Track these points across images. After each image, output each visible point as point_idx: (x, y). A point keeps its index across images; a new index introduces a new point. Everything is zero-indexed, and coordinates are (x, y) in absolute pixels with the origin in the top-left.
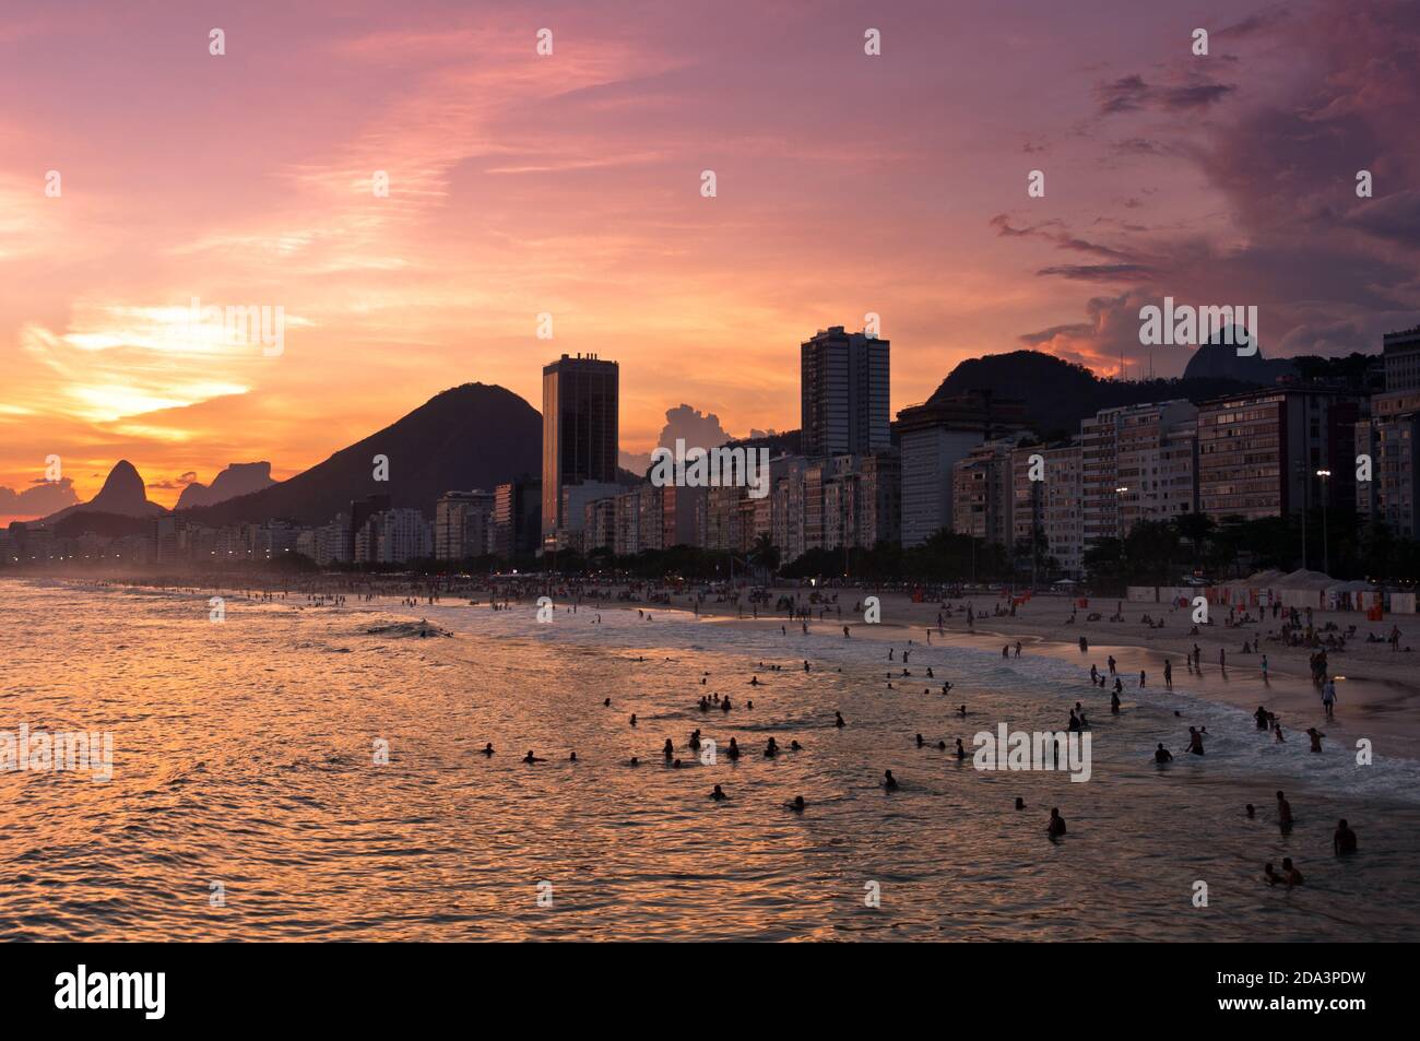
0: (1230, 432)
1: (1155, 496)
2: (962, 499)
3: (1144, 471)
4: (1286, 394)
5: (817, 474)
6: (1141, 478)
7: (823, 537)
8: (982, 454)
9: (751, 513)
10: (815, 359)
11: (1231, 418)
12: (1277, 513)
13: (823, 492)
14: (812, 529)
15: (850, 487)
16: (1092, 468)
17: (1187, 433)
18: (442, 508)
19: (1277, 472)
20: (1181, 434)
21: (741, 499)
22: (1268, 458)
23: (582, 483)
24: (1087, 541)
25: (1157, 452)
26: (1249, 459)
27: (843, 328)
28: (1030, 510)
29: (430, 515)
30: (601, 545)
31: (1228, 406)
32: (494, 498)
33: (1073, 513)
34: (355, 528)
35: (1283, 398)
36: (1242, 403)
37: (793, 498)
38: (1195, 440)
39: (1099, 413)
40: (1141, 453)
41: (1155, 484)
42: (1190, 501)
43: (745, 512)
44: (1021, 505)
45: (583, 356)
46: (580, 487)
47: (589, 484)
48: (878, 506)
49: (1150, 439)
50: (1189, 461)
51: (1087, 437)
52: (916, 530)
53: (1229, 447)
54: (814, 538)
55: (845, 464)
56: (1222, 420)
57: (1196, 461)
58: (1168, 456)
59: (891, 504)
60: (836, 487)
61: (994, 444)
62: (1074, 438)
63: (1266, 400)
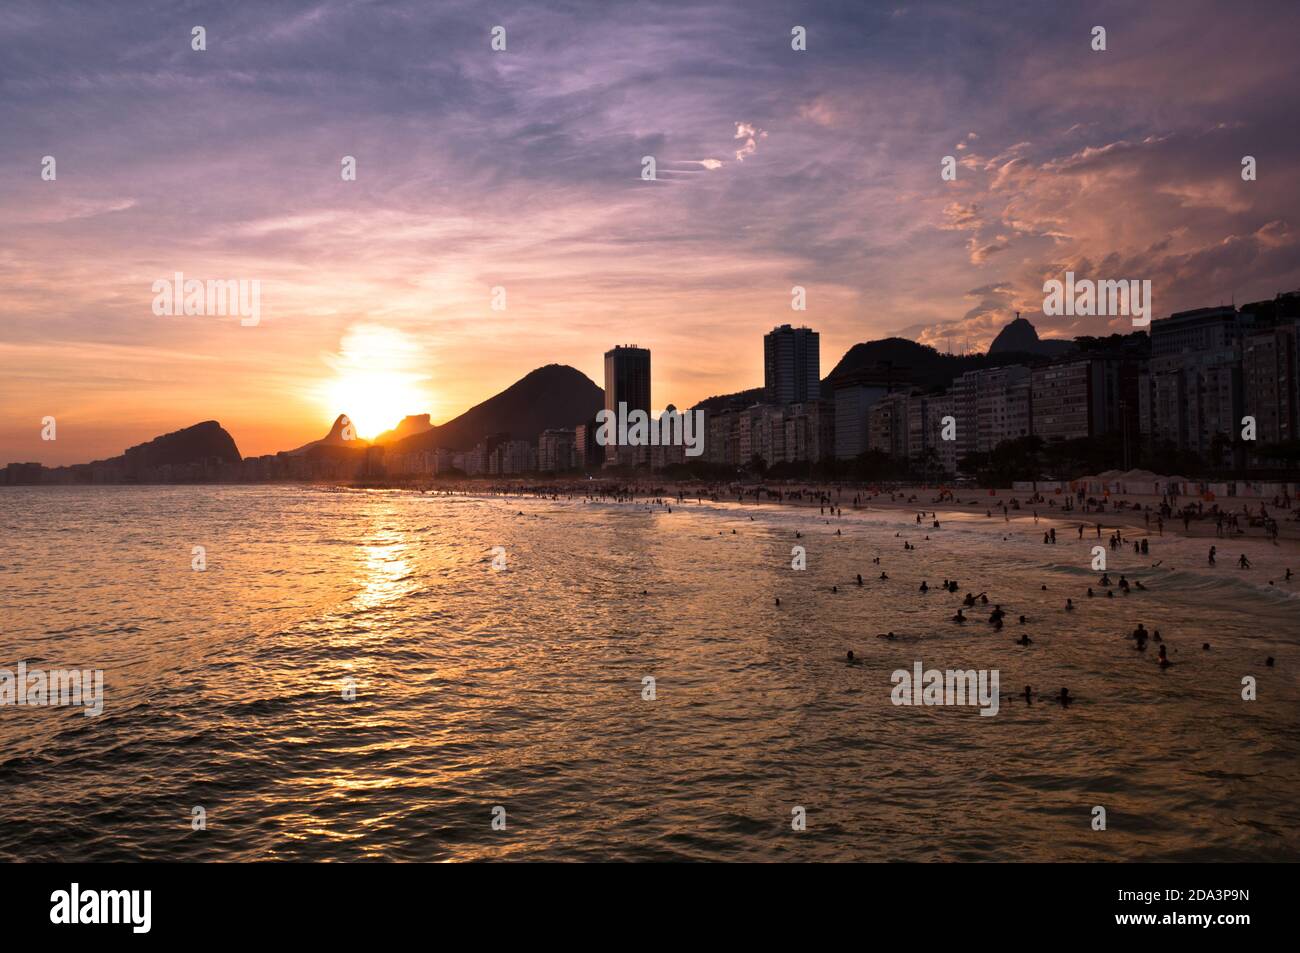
0: (1053, 384)
1: (1003, 426)
2: (876, 429)
3: (995, 411)
4: (1092, 359)
5: (781, 416)
6: (993, 414)
7: (784, 454)
8: (887, 401)
9: (738, 440)
10: (774, 345)
11: (1054, 375)
12: (1086, 435)
13: (784, 426)
14: (778, 449)
15: (802, 423)
16: (961, 409)
17: (1023, 385)
18: (543, 440)
19: (1085, 409)
20: (1017, 387)
21: (731, 432)
22: (1079, 400)
24: (958, 454)
25: (1003, 398)
26: (1066, 401)
27: (790, 325)
28: (921, 435)
29: (535, 444)
30: (643, 461)
31: (1051, 367)
32: (575, 434)
34: (490, 450)
35: (1089, 362)
36: (1061, 366)
37: (765, 430)
38: (1030, 390)
39: (964, 375)
40: (993, 399)
41: (1003, 418)
42: (1027, 427)
43: (734, 440)
44: (913, 432)
45: (629, 346)
48: (820, 434)
49: (998, 390)
50: (1025, 403)
51: (957, 389)
52: (848, 448)
53: (1053, 394)
54: (779, 455)
55: (798, 410)
56: (1047, 377)
57: (1030, 402)
58: (1011, 400)
59: (829, 432)
60: (793, 422)
61: (895, 395)
62: (949, 390)
63: (1078, 364)
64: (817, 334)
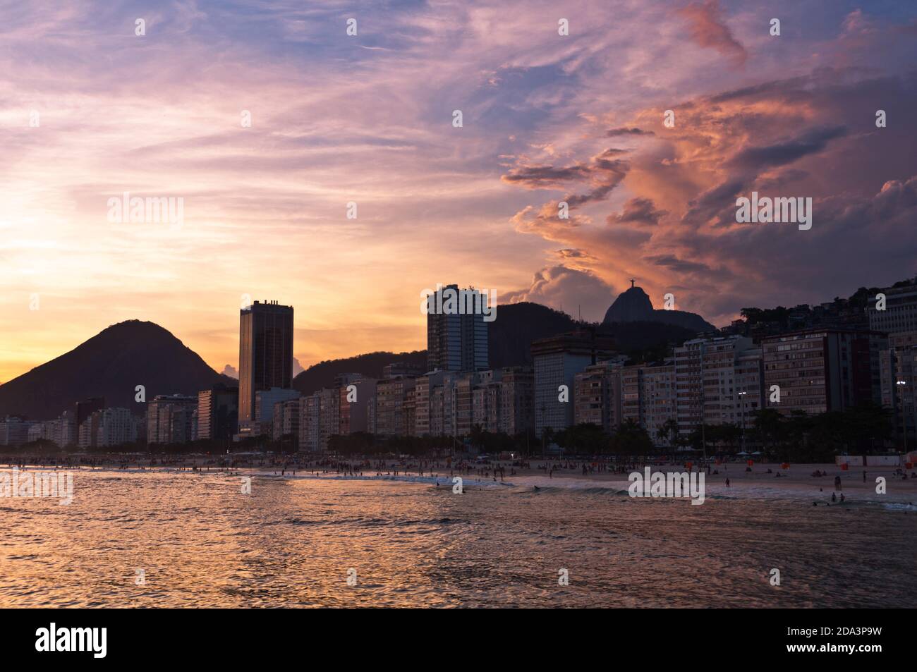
0: (787, 357)
1: (731, 398)
2: (582, 400)
3: (723, 382)
4: (828, 332)
5: (467, 383)
6: (720, 386)
7: (471, 426)
8: (594, 370)
9: (413, 409)
11: (788, 348)
12: (824, 409)
13: (471, 395)
14: (463, 420)
15: (493, 392)
16: (684, 380)
17: (754, 357)
18: (154, 406)
19: (823, 382)
20: (746, 358)
21: (404, 400)
22: (816, 373)
23: (269, 389)
25: (732, 369)
26: (802, 374)
27: (457, 285)
28: (637, 407)
30: (287, 432)
31: (784, 339)
33: (669, 409)
34: (79, 421)
35: (825, 335)
36: (795, 338)
37: (447, 399)
38: (761, 361)
39: (688, 343)
40: (720, 370)
41: (731, 390)
42: (759, 400)
43: (407, 409)
44: (628, 404)
45: (269, 302)
46: (269, 392)
47: (275, 390)
48: (515, 405)
49: (726, 361)
50: (757, 374)
51: (677, 359)
52: (551, 420)
53: (787, 367)
54: (464, 426)
55: (487, 377)
56: (781, 348)
57: (762, 374)
58: (741, 372)
59: (526, 402)
60: (482, 391)
61: (604, 363)
62: (668, 360)
63: (812, 336)
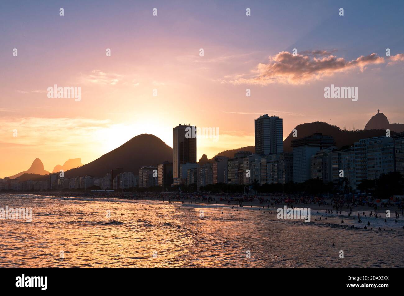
1: (380, 167)
2: (314, 168)
3: (376, 159)
5: (265, 160)
6: (375, 161)
7: (267, 180)
8: (320, 153)
9: (243, 172)
10: (260, 125)
13: (267, 166)
14: (263, 178)
15: (276, 164)
16: (358, 158)
17: (391, 146)
18: (141, 172)
20: (388, 147)
21: (239, 168)
23: (186, 164)
24: (357, 181)
25: (380, 152)
27: (268, 115)
28: (337, 171)
29: (137, 174)
32: (157, 169)
33: (352, 172)
34: (113, 178)
38: (394, 149)
39: (360, 140)
40: (375, 153)
41: (380, 163)
42: (393, 168)
43: (240, 172)
44: (334, 169)
45: (185, 125)
47: (188, 164)
48: (285, 170)
49: (378, 149)
50: (392, 155)
51: (356, 148)
52: (300, 178)
54: (264, 180)
55: (273, 157)
57: (394, 155)
58: (385, 154)
60: (271, 164)
61: (324, 150)
62: (352, 148)
64: (282, 119)
